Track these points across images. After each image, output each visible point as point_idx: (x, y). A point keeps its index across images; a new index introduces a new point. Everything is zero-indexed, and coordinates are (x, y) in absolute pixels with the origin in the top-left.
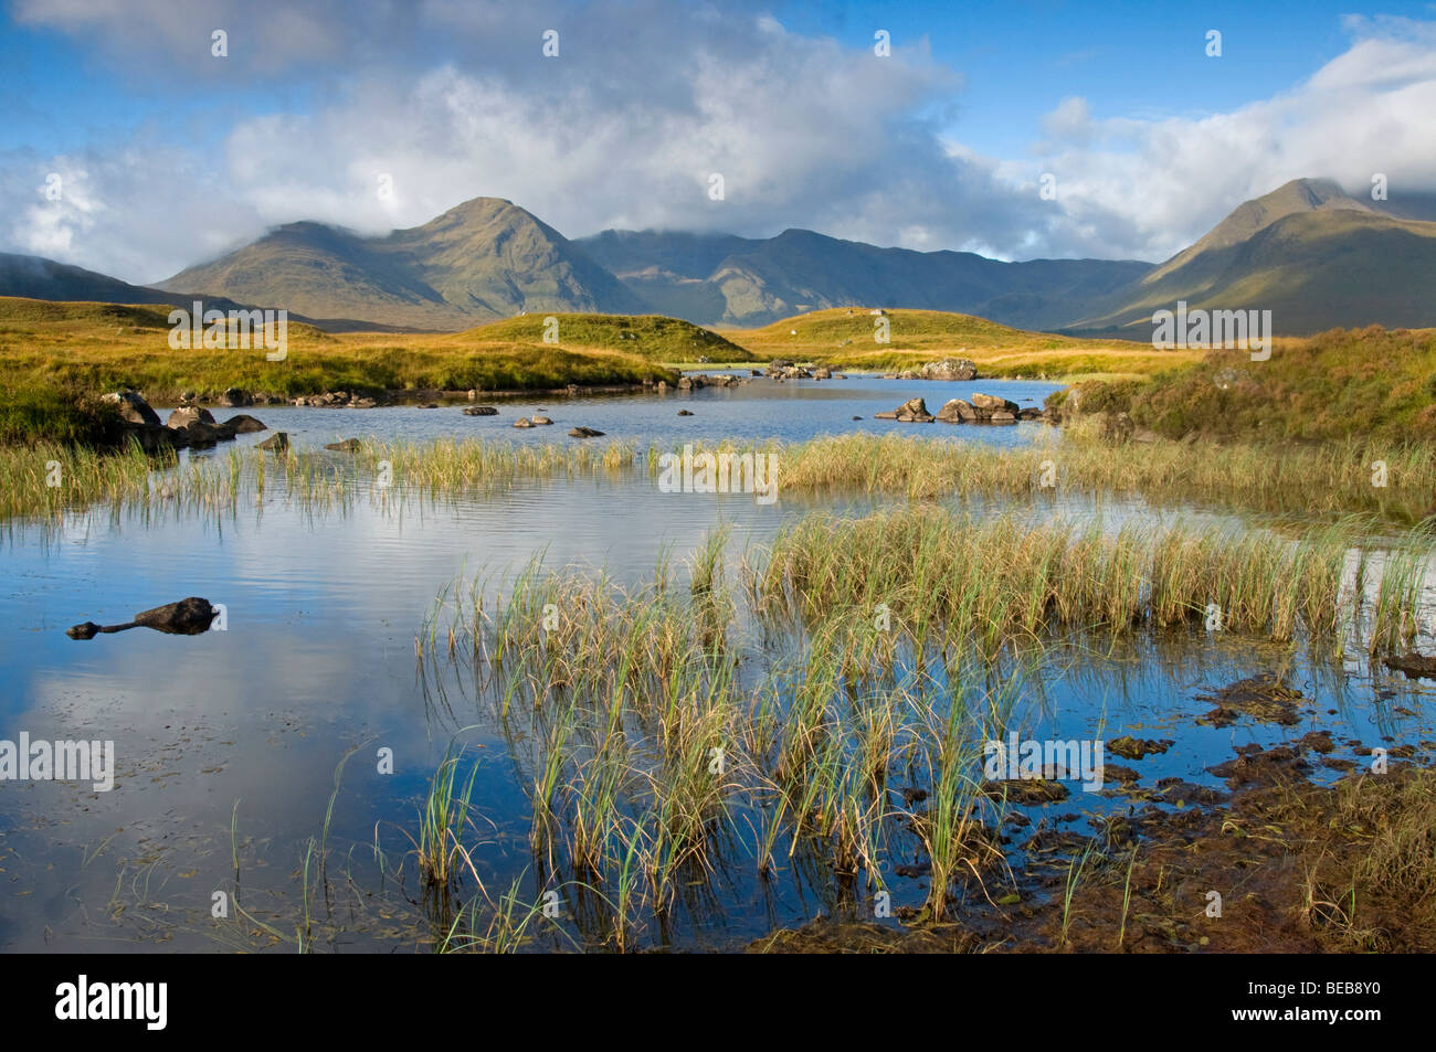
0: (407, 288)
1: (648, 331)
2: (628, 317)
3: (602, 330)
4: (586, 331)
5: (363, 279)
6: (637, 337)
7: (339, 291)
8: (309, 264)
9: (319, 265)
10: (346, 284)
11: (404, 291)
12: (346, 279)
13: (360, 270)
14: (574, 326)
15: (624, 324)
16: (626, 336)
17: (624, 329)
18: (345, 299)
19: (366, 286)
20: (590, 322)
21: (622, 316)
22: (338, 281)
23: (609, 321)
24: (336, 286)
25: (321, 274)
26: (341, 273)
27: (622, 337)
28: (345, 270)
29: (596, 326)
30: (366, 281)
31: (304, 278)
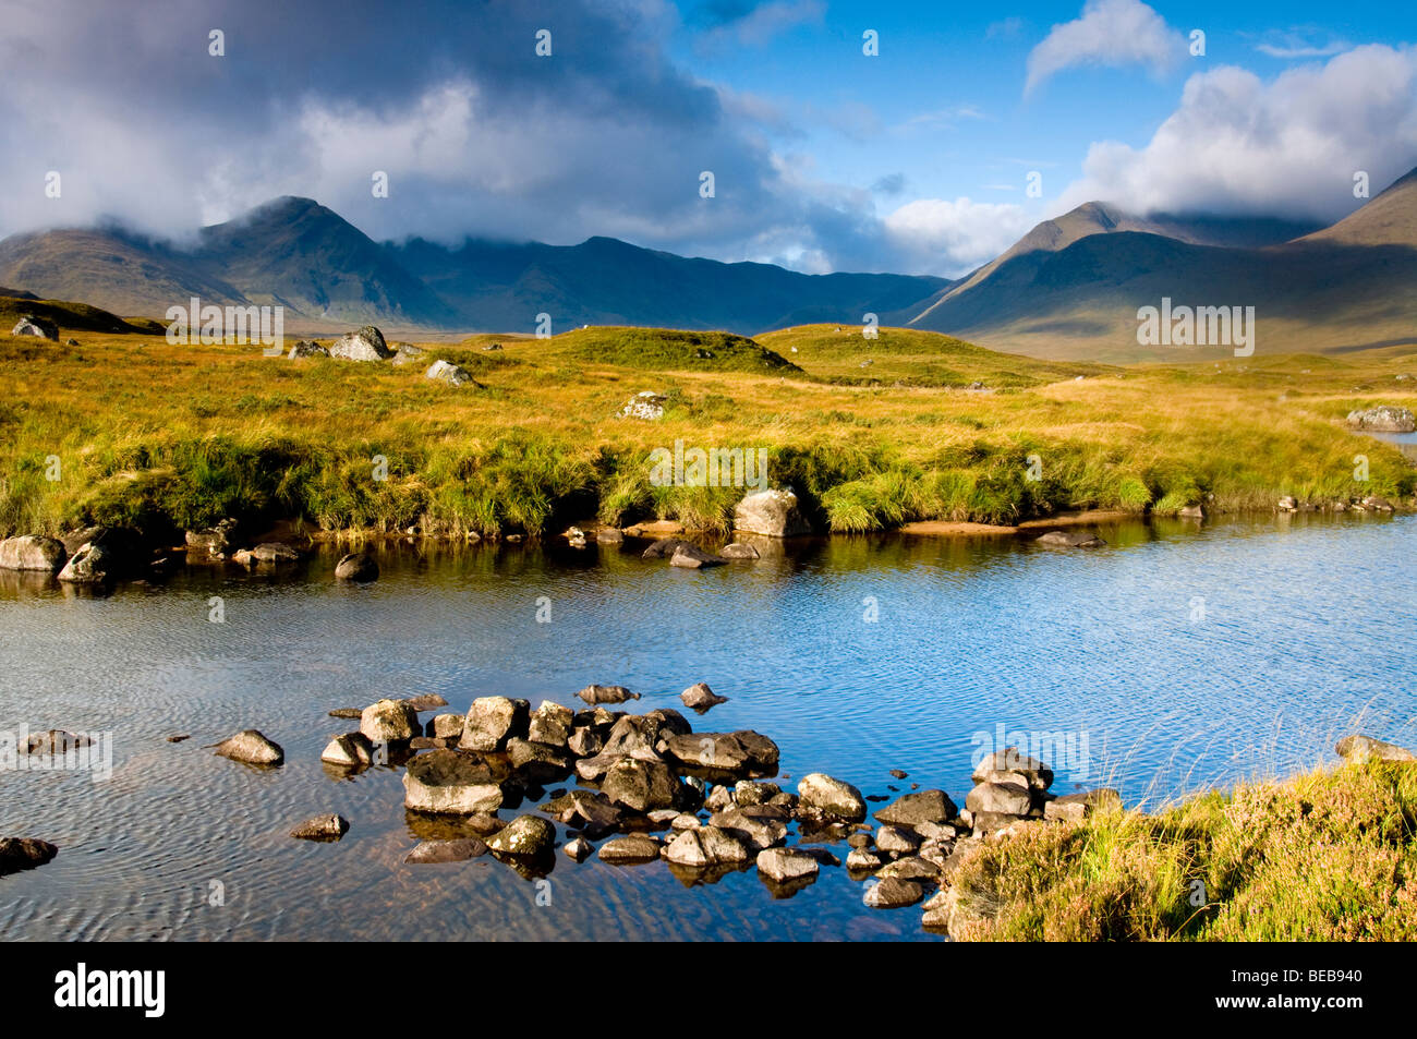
0: (210, 286)
1: (720, 349)
2: (698, 333)
3: (678, 347)
4: (662, 347)
5: (163, 276)
6: (713, 356)
7: (139, 288)
8: (106, 259)
9: (118, 260)
10: (147, 281)
11: (205, 289)
12: (147, 275)
13: (160, 267)
14: (647, 341)
15: (696, 341)
16: (703, 356)
17: (698, 347)
18: (145, 296)
19: (165, 283)
20: (664, 338)
21: (691, 332)
22: (139, 277)
23: (681, 337)
24: (136, 282)
25: (118, 270)
26: (140, 270)
27: (699, 355)
28: (144, 266)
29: (671, 342)
30: (166, 278)
31: (102, 273)
